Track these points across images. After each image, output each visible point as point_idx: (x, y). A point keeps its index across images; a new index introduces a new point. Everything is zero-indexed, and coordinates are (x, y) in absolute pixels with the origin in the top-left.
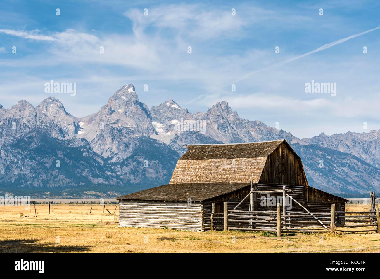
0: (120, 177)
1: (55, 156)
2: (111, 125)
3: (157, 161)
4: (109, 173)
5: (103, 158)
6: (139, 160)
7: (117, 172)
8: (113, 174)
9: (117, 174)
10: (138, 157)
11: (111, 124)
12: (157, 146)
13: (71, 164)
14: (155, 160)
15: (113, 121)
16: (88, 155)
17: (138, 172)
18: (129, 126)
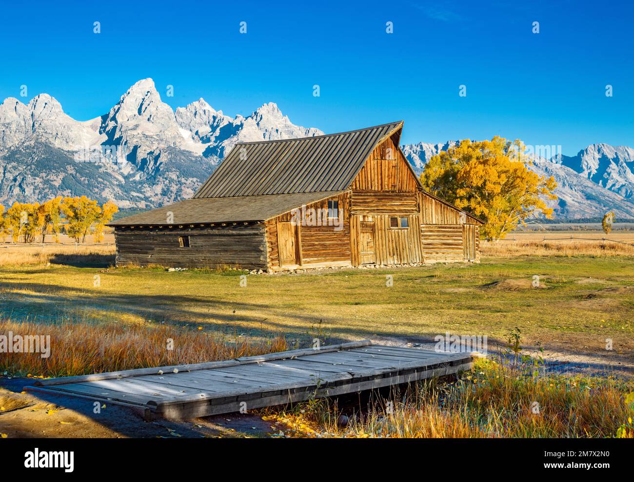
0: (150, 199)
1: (64, 172)
2: (129, 132)
3: (195, 179)
4: (135, 194)
5: (122, 174)
6: (172, 177)
7: (144, 192)
8: (141, 195)
9: (144, 195)
10: (170, 173)
11: (129, 130)
12: (193, 159)
13: (86, 182)
14: (193, 178)
15: (130, 127)
16: (105, 171)
17: (171, 192)
18: (152, 134)
